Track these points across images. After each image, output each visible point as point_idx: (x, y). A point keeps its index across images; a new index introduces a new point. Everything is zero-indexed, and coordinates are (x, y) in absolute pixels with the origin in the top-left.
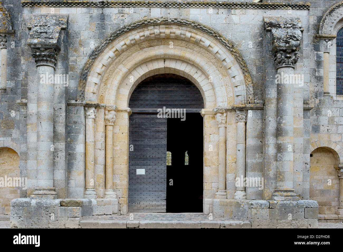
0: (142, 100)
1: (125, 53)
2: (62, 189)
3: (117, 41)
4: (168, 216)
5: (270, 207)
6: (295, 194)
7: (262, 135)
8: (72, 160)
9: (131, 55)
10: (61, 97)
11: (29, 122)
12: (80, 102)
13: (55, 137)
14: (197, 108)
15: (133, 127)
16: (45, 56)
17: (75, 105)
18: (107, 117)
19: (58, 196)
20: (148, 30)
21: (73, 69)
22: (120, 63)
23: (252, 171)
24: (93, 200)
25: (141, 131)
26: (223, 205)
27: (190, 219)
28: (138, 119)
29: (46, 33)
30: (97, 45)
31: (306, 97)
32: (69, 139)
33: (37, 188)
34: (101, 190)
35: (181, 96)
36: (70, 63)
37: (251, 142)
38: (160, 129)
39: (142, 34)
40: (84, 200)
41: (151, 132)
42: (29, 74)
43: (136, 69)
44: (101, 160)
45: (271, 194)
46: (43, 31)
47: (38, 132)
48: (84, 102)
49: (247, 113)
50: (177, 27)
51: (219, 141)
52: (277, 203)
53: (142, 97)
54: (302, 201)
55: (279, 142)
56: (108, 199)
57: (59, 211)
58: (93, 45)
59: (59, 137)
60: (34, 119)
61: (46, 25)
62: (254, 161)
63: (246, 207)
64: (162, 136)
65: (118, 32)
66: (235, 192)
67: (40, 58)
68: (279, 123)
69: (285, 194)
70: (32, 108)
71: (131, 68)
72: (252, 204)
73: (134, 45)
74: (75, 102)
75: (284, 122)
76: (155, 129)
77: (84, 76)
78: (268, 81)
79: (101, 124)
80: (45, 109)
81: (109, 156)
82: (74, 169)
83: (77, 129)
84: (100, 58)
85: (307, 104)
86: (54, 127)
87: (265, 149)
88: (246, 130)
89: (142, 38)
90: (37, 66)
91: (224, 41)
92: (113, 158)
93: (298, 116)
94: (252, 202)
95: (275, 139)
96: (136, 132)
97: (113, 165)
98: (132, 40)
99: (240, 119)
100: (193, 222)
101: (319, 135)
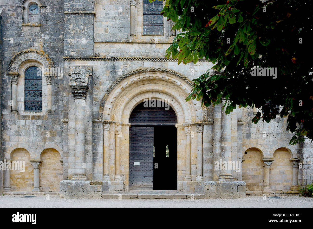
0: (137, 117)
1: (127, 89)
2: (90, 174)
3: (123, 82)
4: (155, 192)
5: (217, 185)
6: (232, 178)
7: (212, 141)
8: (95, 156)
9: (131, 90)
10: (89, 118)
11: (69, 133)
12: (101, 121)
13: (86, 142)
14: (173, 122)
15: (132, 135)
16: (80, 93)
17: (97, 122)
18: (116, 129)
19: (88, 179)
20: (142, 75)
21: (95, 100)
22: (124, 95)
23: (206, 163)
24: (108, 181)
25: (137, 138)
26: (189, 184)
27: (168, 193)
28: (135, 129)
29: (80, 78)
30: (110, 85)
31: (240, 117)
32: (94, 144)
33: (76, 174)
34: (113, 175)
35: (163, 115)
36: (94, 96)
37: (206, 145)
38: (149, 136)
39: (138, 77)
40: (103, 181)
41: (143, 138)
42: (69, 103)
43: (134, 98)
44: (113, 156)
45: (217, 177)
46: (78, 77)
47: (76, 140)
48: (103, 121)
49: (204, 127)
50: (160, 73)
51: (186, 144)
52: (221, 183)
53: (138, 115)
54: (236, 182)
55: (222, 145)
56: (117, 181)
57: (89, 188)
58: (108, 84)
59: (88, 143)
60: (72, 132)
61: (80, 73)
62: (208, 157)
63: (203, 185)
64: (150, 140)
65: (124, 77)
66: (197, 176)
67: (77, 95)
68: (222, 134)
69: (226, 177)
70: (72, 124)
71: (131, 98)
72: (206, 184)
73: (133, 84)
74: (98, 121)
75: (225, 133)
76: (146, 136)
77: (102, 104)
78: (216, 108)
79: (113, 133)
80: (80, 126)
81: (118, 154)
82: (97, 162)
83: (98, 137)
84: (112, 93)
85: (241, 121)
86: (85, 137)
87: (214, 150)
88: (203, 137)
89: (138, 80)
90: (75, 99)
91: (189, 82)
92: (120, 155)
93: (234, 129)
94: (206, 182)
95: (220, 143)
96: (133, 138)
97: (120, 159)
98: (132, 81)
99: (199, 131)
100: (170, 194)
101: (251, 140)
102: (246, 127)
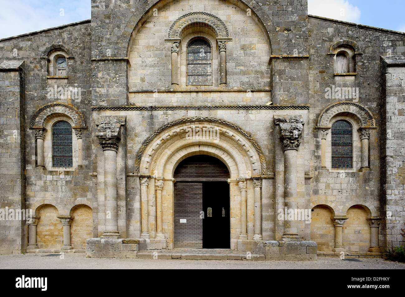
0: (183, 173)
1: (169, 141)
2: (124, 232)
3: (163, 133)
4: (203, 251)
5: (280, 246)
6: (299, 237)
7: (274, 196)
8: (131, 213)
9: (174, 142)
10: (121, 171)
11: (98, 187)
12: (136, 174)
13: (118, 197)
14: (224, 178)
15: (177, 191)
16: (109, 143)
17: (133, 176)
18: (156, 184)
19: (120, 237)
20: (186, 125)
21: (130, 152)
22: (166, 148)
23: (266, 221)
24: (147, 239)
25: (183, 194)
26: (244, 244)
27: (220, 253)
28: (180, 186)
29: (110, 128)
30: (148, 136)
31: (307, 170)
32: (128, 199)
33: (106, 231)
34: (153, 233)
35: (213, 170)
36: (128, 148)
37: (265, 201)
38: (197, 192)
39: (181, 128)
40: (140, 239)
41: (190, 194)
42: (98, 156)
43: (179, 152)
44: (153, 213)
45: (280, 237)
46: (107, 127)
47: (105, 194)
48: (139, 175)
49: (262, 181)
50: (208, 123)
51: (241, 200)
52: (285, 243)
53: (183, 170)
54: (304, 242)
55: (286, 201)
56: (159, 239)
57: (122, 246)
58: (145, 136)
59: (121, 198)
60: (102, 186)
61: (110, 123)
62: (268, 214)
63: (262, 245)
64: (198, 197)
65: (163, 127)
66: (254, 235)
67: (106, 145)
68: (286, 188)
69: (291, 236)
70: (101, 178)
71: (174, 151)
72: (266, 243)
73: (176, 136)
74: (133, 174)
75: (289, 187)
76: (193, 192)
77: (139, 157)
78: (277, 159)
79: (152, 189)
80: (110, 179)
81: (159, 210)
82: (133, 219)
83: (134, 192)
84: (150, 145)
85: (308, 175)
86: (117, 191)
87: (276, 206)
88: (261, 193)
89: (181, 131)
90: (104, 151)
91: (244, 132)
92: (162, 212)
93: (300, 183)
94: (266, 242)
95: (283, 199)
96: (179, 194)
97: (162, 216)
98: (174, 132)
99: (257, 185)
100: (222, 255)
101: (319, 196)
102: (313, 182)
